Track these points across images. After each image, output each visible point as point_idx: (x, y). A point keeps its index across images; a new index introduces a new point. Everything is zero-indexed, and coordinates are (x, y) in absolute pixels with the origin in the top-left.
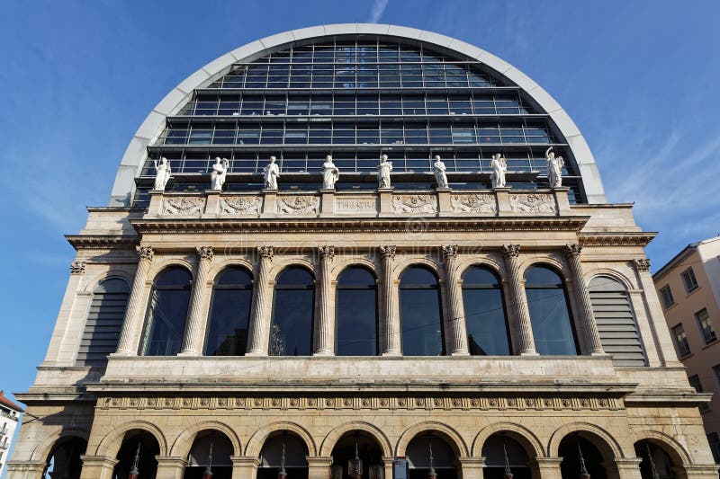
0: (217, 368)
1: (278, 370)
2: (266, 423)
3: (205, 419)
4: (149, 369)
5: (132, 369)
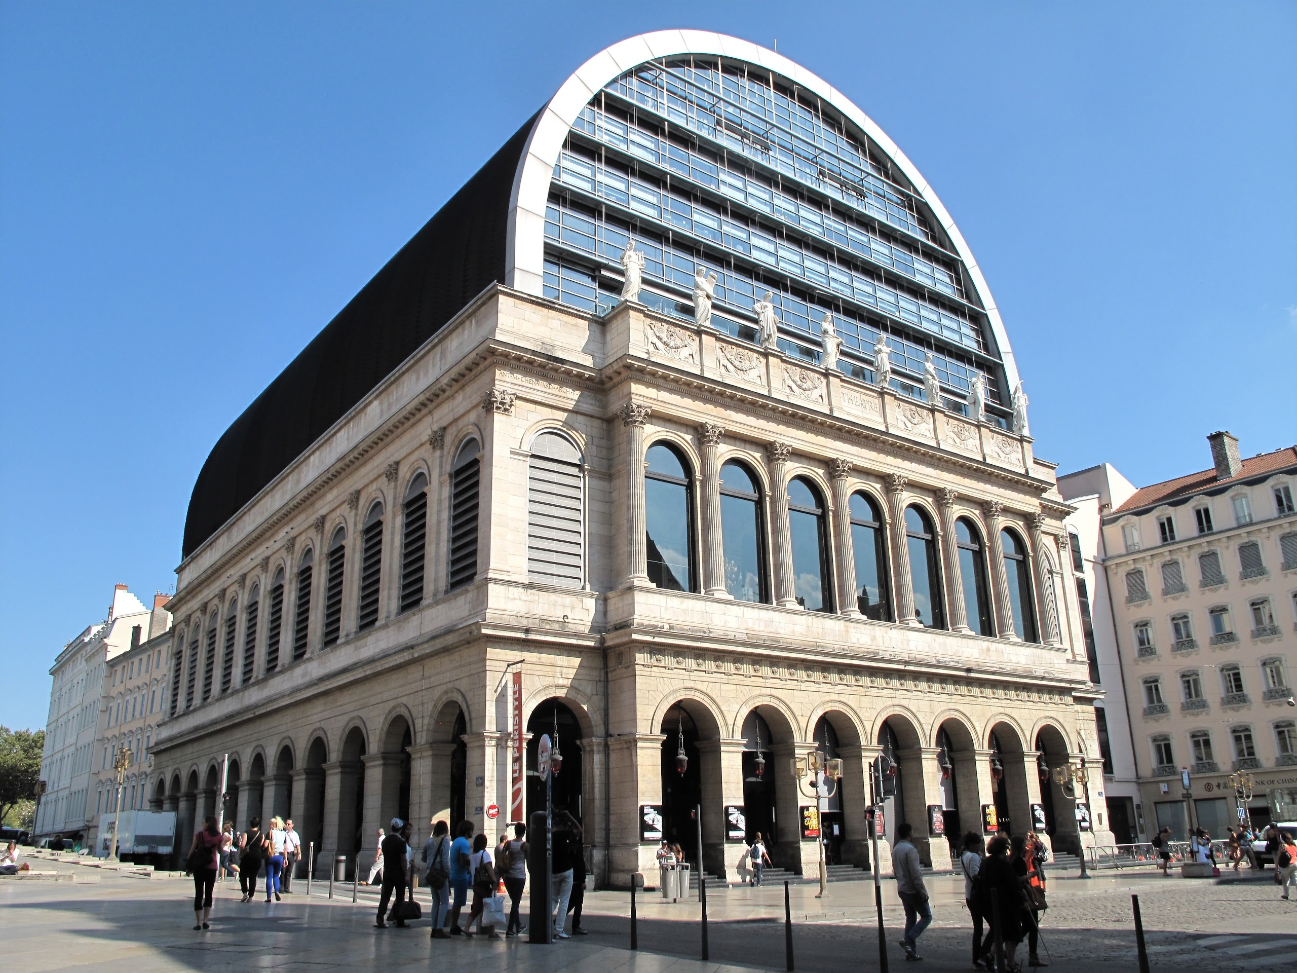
2: (818, 701)
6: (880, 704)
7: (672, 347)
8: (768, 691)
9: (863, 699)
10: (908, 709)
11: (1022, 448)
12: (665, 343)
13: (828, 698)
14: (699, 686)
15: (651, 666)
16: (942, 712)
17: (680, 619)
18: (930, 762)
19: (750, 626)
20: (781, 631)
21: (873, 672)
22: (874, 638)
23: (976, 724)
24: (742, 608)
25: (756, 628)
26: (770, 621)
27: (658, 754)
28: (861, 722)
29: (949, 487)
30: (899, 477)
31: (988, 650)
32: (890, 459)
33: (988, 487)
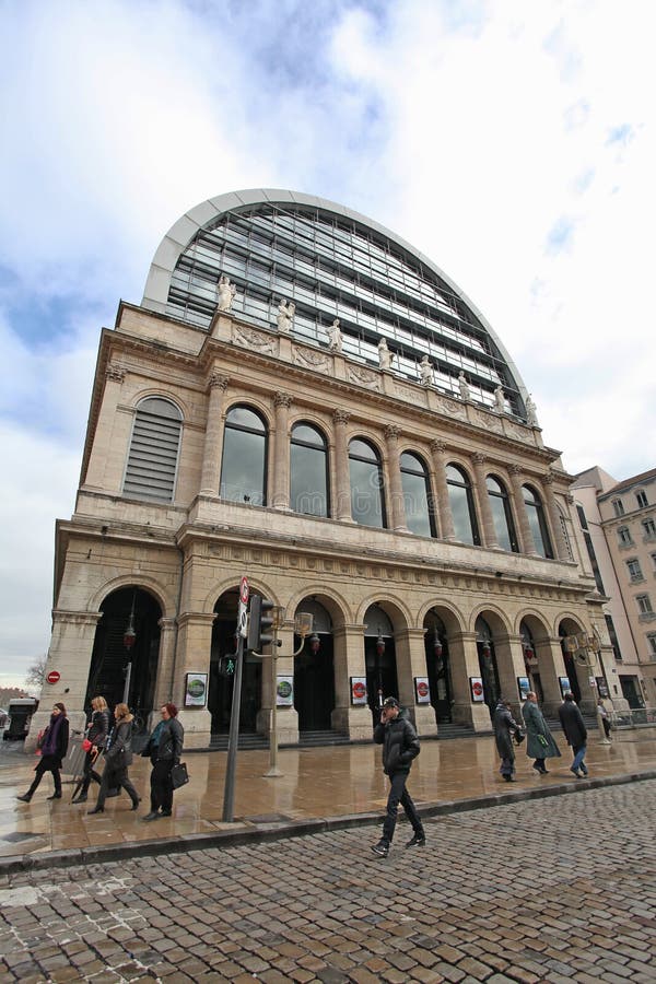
0: (317, 529)
2: (370, 593)
3: (313, 583)
4: (248, 518)
5: (228, 515)
6: (424, 597)
7: (255, 343)
8: (322, 583)
9: (409, 592)
10: (449, 602)
11: (534, 434)
12: (248, 340)
13: (378, 591)
14: (255, 576)
15: (208, 558)
16: (480, 605)
18: (470, 643)
19: (308, 532)
21: (418, 572)
22: (419, 549)
23: (509, 616)
25: (313, 535)
27: (209, 630)
28: (408, 610)
29: (479, 452)
30: (440, 441)
31: (516, 562)
32: (433, 430)
33: (510, 455)
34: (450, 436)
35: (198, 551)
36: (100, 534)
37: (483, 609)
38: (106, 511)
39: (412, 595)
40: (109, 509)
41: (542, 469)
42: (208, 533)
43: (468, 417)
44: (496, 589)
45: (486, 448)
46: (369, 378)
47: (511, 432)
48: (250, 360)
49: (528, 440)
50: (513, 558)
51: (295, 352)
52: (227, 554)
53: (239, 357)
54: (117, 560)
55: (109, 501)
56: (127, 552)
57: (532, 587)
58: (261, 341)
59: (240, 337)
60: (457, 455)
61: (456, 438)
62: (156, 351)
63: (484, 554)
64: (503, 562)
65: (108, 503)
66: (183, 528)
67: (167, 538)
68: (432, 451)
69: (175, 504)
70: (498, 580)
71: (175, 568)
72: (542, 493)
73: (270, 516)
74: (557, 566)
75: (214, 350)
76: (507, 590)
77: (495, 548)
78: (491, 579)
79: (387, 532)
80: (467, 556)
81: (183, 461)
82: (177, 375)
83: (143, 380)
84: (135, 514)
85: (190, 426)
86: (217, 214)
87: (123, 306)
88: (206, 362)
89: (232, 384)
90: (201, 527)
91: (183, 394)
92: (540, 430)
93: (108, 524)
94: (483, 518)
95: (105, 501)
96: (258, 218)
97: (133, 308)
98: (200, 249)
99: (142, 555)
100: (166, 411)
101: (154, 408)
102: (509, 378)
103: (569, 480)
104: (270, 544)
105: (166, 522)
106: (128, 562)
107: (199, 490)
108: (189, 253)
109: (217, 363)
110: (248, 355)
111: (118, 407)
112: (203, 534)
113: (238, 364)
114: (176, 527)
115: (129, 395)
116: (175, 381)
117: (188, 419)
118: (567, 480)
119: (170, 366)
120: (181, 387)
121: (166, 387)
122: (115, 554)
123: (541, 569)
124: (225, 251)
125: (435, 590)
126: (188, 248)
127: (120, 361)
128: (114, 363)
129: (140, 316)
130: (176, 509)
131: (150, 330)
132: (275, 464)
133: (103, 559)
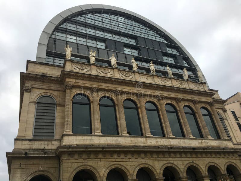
0: (113, 140)
1: (136, 141)
2: (137, 164)
3: (113, 163)
4: (84, 140)
5: (76, 140)
6: (162, 163)
7: (82, 69)
8: (117, 163)
11: (203, 85)
12: (79, 68)
13: (141, 163)
14: (88, 164)
15: (69, 159)
16: (187, 164)
17: (82, 142)
19: (109, 142)
20: (121, 143)
21: (158, 153)
23: (202, 167)
24: (106, 137)
26: (117, 140)
28: (155, 170)
29: (179, 97)
31: (202, 142)
33: (193, 96)
34: (165, 93)
35: (64, 157)
36: (24, 156)
37: (189, 165)
38: (27, 145)
39: (156, 163)
40: (28, 144)
41: (208, 100)
42: (68, 149)
43: (172, 83)
44: (194, 156)
45: (182, 95)
46: (128, 75)
47: (192, 86)
48: (80, 76)
49: (201, 88)
50: (200, 141)
51: (98, 70)
52: (76, 156)
53: (76, 76)
54: (32, 166)
55: (28, 141)
56: (35, 161)
57: (211, 153)
58: (84, 68)
59: (76, 68)
60: (169, 100)
61: (168, 93)
62: (43, 78)
63: (186, 141)
64: (196, 143)
65: (27, 142)
66: (58, 148)
67: (52, 153)
68: (159, 100)
69: (55, 138)
70: (194, 151)
71: (56, 165)
72: (211, 110)
73: (93, 138)
74: (221, 141)
75: (66, 75)
76: (199, 155)
77: (191, 137)
78: (191, 151)
79: (143, 137)
80: (179, 142)
81: (58, 120)
82: (52, 86)
83: (38, 90)
84: (39, 145)
85: (59, 105)
86: (63, 19)
87: (28, 62)
88: (63, 79)
89: (74, 87)
90: (65, 147)
91: (55, 93)
92: (205, 83)
93: (27, 151)
94: (184, 125)
95: (26, 141)
96: (79, 17)
97: (32, 62)
98: (57, 34)
99: (42, 162)
100: (49, 101)
101: (44, 100)
102: (190, 63)
103: (223, 102)
104: (94, 150)
105: (51, 146)
106: (37, 165)
107: (63, 131)
108: (53, 36)
109: (67, 80)
110: (79, 75)
111: (29, 102)
112: (65, 150)
113: (75, 79)
114: (55, 147)
115: (33, 97)
116: (52, 88)
117: (58, 103)
118: (222, 102)
119: (49, 83)
120: (54, 90)
121: (48, 91)
122: (31, 163)
123: (214, 143)
124: (67, 33)
125: (166, 159)
126: (52, 34)
127: (29, 84)
128: (26, 85)
129: (35, 65)
130: (55, 140)
131: (40, 70)
132: (94, 116)
133: (26, 166)
